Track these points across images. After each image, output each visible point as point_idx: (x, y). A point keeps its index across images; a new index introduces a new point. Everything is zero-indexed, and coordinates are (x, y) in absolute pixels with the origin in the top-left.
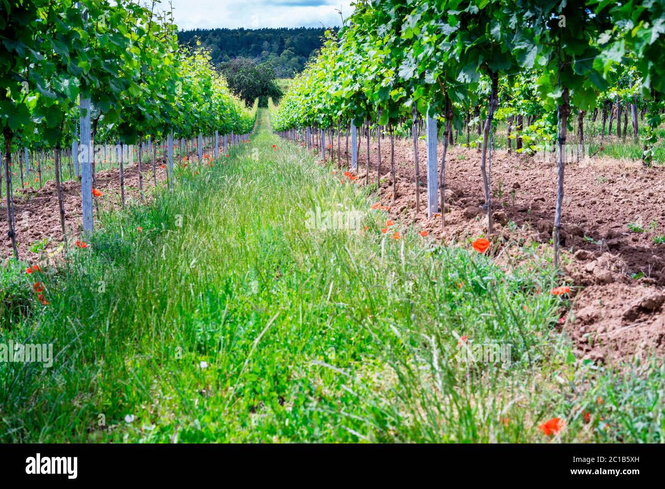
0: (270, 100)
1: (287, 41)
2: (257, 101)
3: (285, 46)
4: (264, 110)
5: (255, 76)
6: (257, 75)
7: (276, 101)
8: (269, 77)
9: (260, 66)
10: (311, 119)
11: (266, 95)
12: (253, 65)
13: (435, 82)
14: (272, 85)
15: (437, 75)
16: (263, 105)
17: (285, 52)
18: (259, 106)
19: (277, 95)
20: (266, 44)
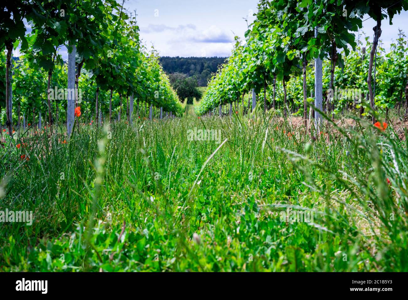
0: (194, 99)
1: (206, 65)
2: (186, 100)
3: (204, 68)
4: (190, 105)
5: (185, 85)
6: (187, 84)
7: (197, 100)
8: (194, 85)
9: (189, 79)
10: (223, 99)
11: (192, 96)
12: (185, 78)
13: (325, 32)
14: (196, 90)
15: (327, 27)
16: (190, 102)
17: (204, 71)
18: (188, 103)
19: (199, 96)
20: (192, 66)
